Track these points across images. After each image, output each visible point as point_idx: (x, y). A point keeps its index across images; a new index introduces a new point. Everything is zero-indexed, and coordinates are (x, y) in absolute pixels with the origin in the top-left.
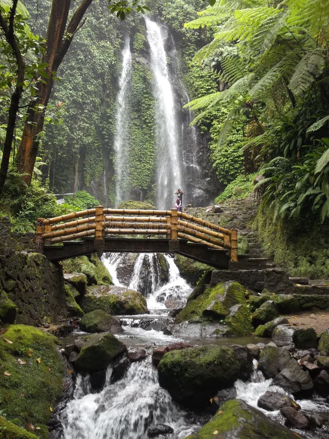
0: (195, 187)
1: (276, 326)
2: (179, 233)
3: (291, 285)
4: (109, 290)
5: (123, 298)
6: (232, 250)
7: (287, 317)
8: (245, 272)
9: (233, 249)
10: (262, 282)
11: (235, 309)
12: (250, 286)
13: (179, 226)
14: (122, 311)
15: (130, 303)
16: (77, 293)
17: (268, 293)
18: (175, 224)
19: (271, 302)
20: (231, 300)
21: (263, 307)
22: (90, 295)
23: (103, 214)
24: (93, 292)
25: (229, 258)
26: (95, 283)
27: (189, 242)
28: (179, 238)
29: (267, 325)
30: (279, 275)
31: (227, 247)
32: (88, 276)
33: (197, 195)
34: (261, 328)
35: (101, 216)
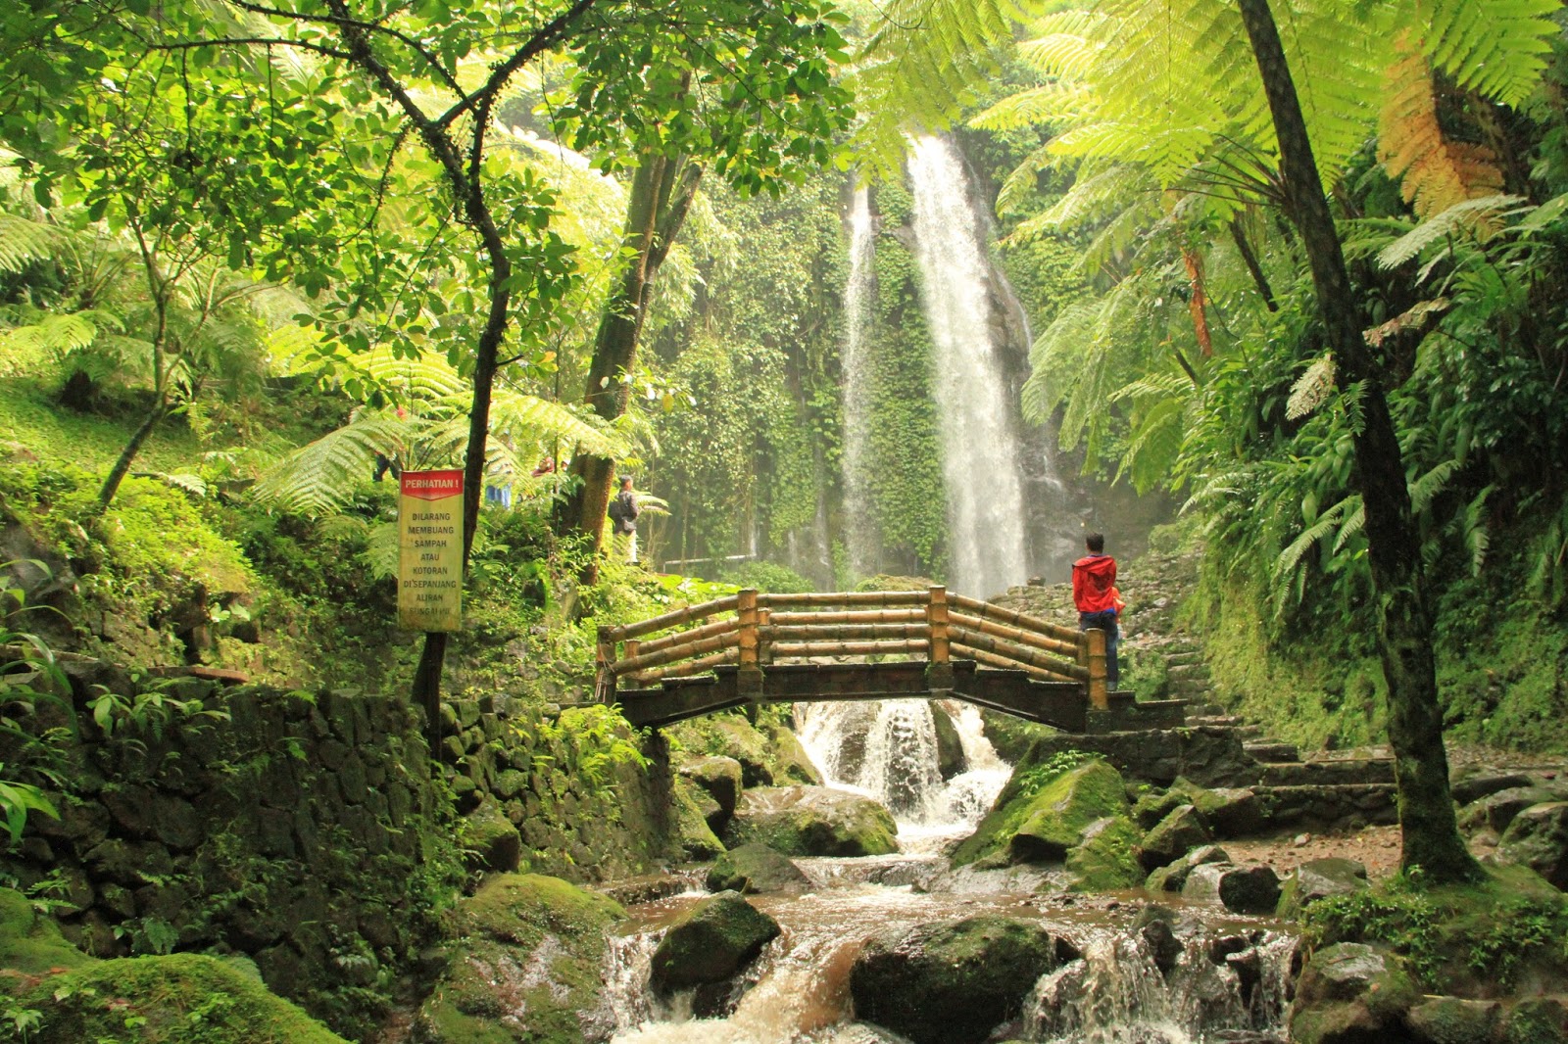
0: (1053, 534)
1: (1193, 867)
2: (953, 644)
3: (1250, 764)
4: (801, 797)
5: (831, 813)
6: (1093, 684)
7: (1222, 846)
8: (1126, 737)
9: (1096, 679)
10: (1173, 761)
11: (1095, 829)
12: (1142, 772)
13: (950, 628)
14: (830, 848)
15: (848, 826)
16: (715, 806)
17: (1188, 786)
18: (941, 624)
19: (1188, 807)
20: (1086, 808)
21: (1170, 822)
22: (752, 810)
23: (756, 608)
24: (758, 804)
25: (1086, 701)
26: (768, 780)
27: (981, 667)
28: (952, 658)
29: (1175, 867)
30: (1217, 741)
31: (1078, 675)
32: (744, 763)
33: (1059, 553)
34: (1161, 874)
35: (753, 614)
